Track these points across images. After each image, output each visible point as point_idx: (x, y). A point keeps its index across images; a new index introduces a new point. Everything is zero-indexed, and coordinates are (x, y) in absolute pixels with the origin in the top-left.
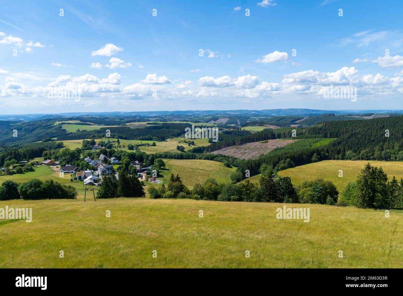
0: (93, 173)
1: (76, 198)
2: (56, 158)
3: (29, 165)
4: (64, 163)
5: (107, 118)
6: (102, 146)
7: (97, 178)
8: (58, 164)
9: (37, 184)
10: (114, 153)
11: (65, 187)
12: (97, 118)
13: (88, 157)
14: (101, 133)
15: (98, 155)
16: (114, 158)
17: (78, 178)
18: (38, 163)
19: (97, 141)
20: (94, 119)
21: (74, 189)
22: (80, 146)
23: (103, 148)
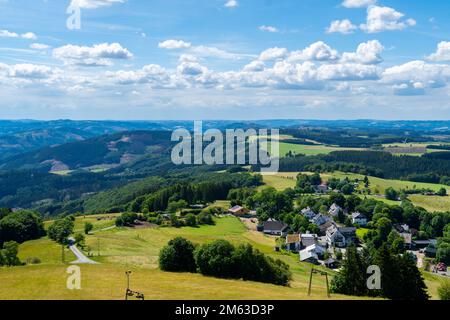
0: (316, 239)
1: (289, 286)
2: (252, 205)
3: (206, 213)
4: (264, 215)
5: (345, 132)
6: (334, 187)
7: (324, 250)
8: (255, 216)
9: (225, 249)
10: (358, 204)
11: (272, 261)
12: (325, 132)
13: (308, 208)
14: (331, 160)
15: (328, 205)
16: (358, 214)
17: (288, 246)
18: (220, 211)
19: (325, 177)
20: (318, 134)
21: (287, 267)
22: (293, 185)
23: (336, 191)
